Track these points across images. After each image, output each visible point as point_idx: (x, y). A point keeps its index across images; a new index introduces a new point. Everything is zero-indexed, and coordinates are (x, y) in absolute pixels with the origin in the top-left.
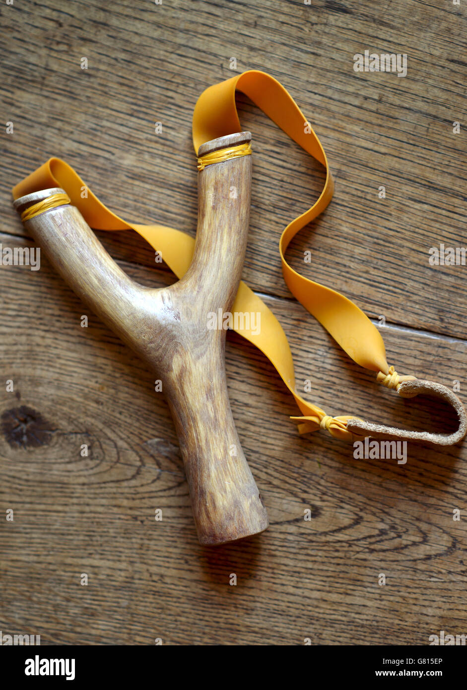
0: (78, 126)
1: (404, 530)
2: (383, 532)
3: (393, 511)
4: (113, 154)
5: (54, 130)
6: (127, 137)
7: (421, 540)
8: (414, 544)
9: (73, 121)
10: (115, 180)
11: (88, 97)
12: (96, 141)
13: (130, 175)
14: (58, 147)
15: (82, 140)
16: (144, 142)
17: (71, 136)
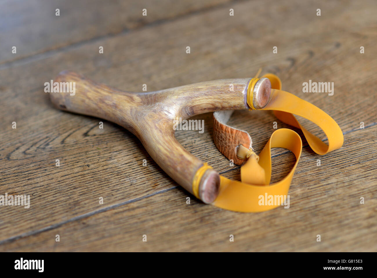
0: (337, 188)
1: (37, 151)
2: (48, 145)
3: (49, 153)
4: (308, 189)
5: (346, 181)
6: (309, 198)
7: (26, 152)
8: (29, 149)
9: (341, 189)
10: (297, 182)
11: (344, 200)
12: (322, 188)
13: (293, 187)
14: (337, 177)
15: (329, 185)
16: (299, 201)
17: (336, 184)
